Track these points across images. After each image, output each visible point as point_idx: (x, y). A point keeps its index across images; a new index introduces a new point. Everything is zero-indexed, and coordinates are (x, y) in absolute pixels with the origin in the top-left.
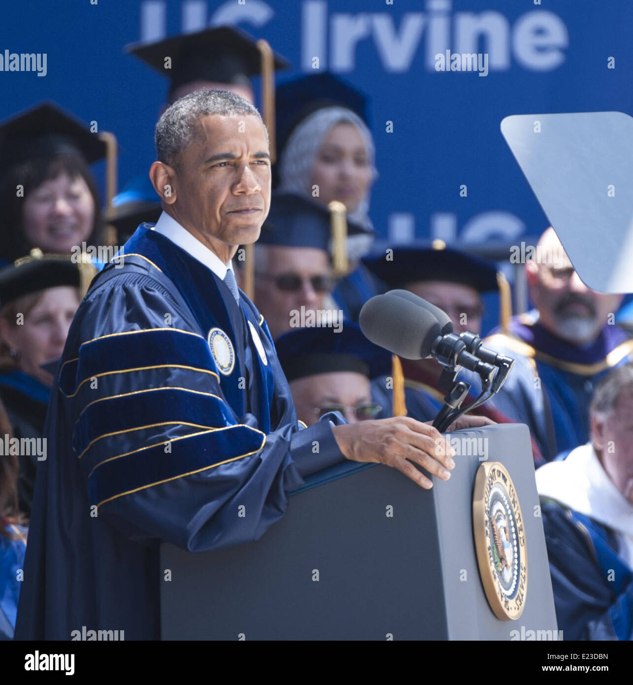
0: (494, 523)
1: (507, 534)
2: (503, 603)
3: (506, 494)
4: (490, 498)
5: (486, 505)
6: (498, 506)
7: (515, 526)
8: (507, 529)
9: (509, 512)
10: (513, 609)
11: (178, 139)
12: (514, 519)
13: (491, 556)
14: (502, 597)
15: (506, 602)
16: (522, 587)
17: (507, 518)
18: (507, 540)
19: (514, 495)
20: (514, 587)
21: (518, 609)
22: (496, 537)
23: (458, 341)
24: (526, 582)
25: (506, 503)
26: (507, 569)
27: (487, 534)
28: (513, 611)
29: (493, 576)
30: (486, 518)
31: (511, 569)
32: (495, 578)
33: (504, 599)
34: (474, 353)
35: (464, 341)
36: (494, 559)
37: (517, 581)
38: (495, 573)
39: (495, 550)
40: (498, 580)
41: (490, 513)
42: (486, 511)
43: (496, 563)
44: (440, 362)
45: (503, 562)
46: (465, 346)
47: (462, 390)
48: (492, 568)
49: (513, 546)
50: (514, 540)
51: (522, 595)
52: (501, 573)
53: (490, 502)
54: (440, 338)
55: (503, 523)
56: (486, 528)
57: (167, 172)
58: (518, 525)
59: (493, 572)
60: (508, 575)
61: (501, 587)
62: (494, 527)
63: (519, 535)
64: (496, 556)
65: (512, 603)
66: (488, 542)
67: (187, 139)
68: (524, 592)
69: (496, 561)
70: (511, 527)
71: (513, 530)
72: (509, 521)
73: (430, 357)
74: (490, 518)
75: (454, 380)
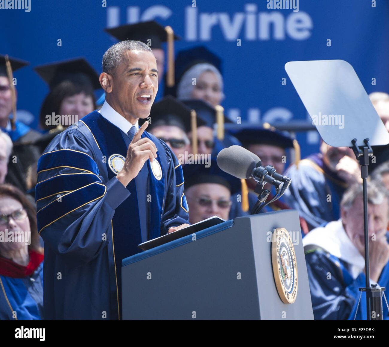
0: (282, 257)
1: (288, 262)
2: (286, 296)
3: (287, 243)
4: (280, 245)
5: (278, 248)
6: (284, 249)
7: (292, 259)
8: (288, 260)
9: (289, 252)
10: (291, 298)
11: (115, 62)
12: (291, 255)
13: (280, 273)
14: (286, 292)
15: (288, 295)
16: (295, 288)
17: (288, 255)
18: (288, 265)
19: (291, 243)
20: (291, 288)
21: (293, 298)
22: (283, 264)
23: (264, 170)
24: (297, 285)
25: (287, 247)
26: (288, 279)
27: (278, 262)
28: (291, 299)
29: (281, 283)
30: (278, 254)
31: (290, 279)
32: (282, 284)
33: (286, 293)
34: (272, 176)
35: (267, 170)
36: (282, 275)
37: (293, 285)
38: (282, 281)
39: (282, 270)
40: (283, 284)
41: (279, 252)
42: (278, 251)
43: (283, 276)
44: (255, 180)
45: (286, 276)
46: (267, 173)
47: (266, 193)
48: (281, 278)
49: (291, 268)
50: (291, 265)
51: (295, 292)
52: (285, 281)
53: (279, 247)
54: (255, 168)
55: (286, 257)
56: (278, 260)
58: (293, 258)
59: (281, 280)
60: (288, 282)
61: (285, 288)
62: (282, 259)
63: (294, 263)
64: (283, 273)
65: (290, 296)
66: (279, 266)
67: (119, 61)
68: (296, 290)
69: (283, 275)
70: (290, 259)
71: (291, 260)
72: (289, 256)
73: (251, 178)
74: (280, 255)
75: (262, 189)
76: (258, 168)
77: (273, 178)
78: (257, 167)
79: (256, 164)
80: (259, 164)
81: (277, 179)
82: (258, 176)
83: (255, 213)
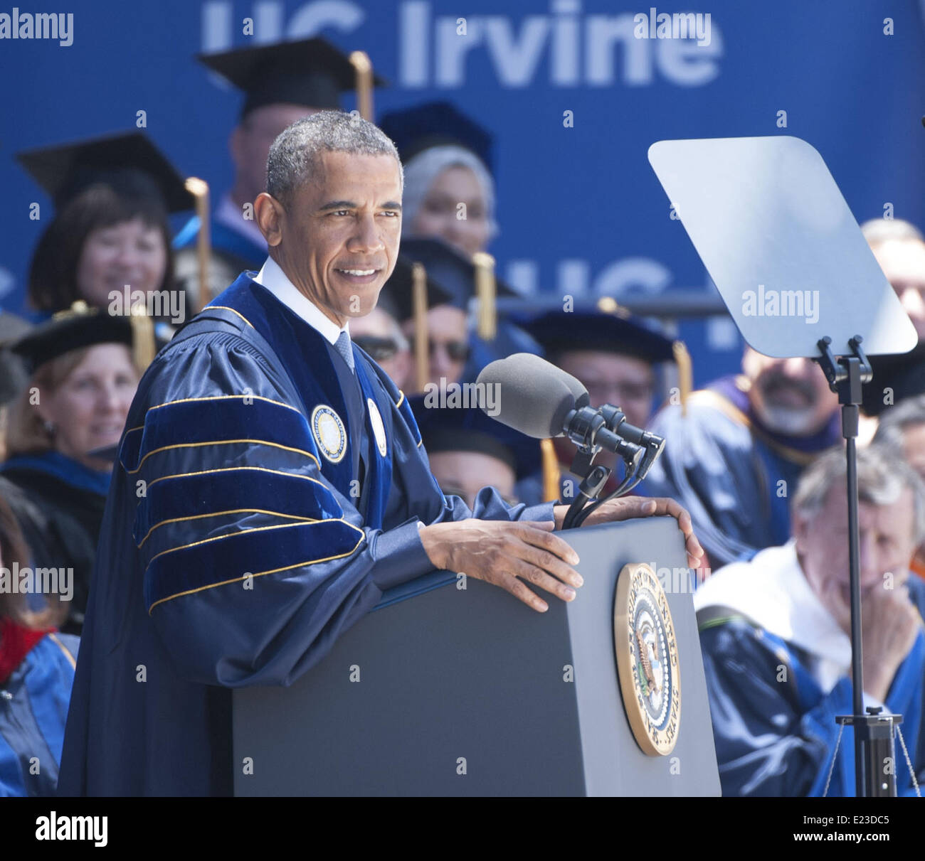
0: (640, 637)
1: (656, 650)
2: (650, 735)
3: (654, 603)
4: (635, 607)
5: (631, 616)
6: (645, 617)
7: (666, 641)
8: (656, 645)
9: (659, 624)
10: (663, 742)
11: (292, 174)
12: (664, 633)
13: (636, 678)
14: (650, 727)
15: (655, 734)
16: (675, 716)
17: (655, 631)
18: (655, 658)
19: (664, 603)
20: (664, 715)
21: (670, 741)
22: (643, 654)
23: (595, 416)
24: (679, 710)
25: (654, 613)
26: (657, 694)
27: (632, 651)
28: (664, 744)
29: (638, 703)
30: (630, 631)
31: (660, 693)
32: (641, 704)
33: (652, 730)
34: (615, 430)
35: (603, 417)
36: (640, 682)
37: (668, 708)
38: (641, 698)
39: (641, 670)
40: (644, 706)
41: (634, 625)
42: (630, 622)
43: (642, 686)
44: (573, 441)
45: (651, 685)
46: (604, 422)
47: (601, 476)
48: (638, 692)
49: (664, 666)
50: (664, 658)
51: (674, 725)
52: (648, 699)
53: (634, 612)
54: (573, 412)
55: (651, 638)
56: (631, 644)
57: (274, 208)
58: (669, 640)
59: (639, 697)
60: (657, 700)
61: (649, 715)
62: (640, 642)
63: (670, 653)
64: (642, 677)
65: (662, 735)
66: (633, 660)
67: (303, 175)
68: (677, 722)
69: (642, 683)
70: (661, 642)
71: (663, 646)
72: (658, 635)
73: (561, 435)
74: (635, 632)
75: (591, 464)
76: (580, 411)
77: (618, 438)
78: (577, 410)
79: (575, 401)
80: (583, 402)
81: (628, 440)
82: (581, 431)
83: (573, 525)
